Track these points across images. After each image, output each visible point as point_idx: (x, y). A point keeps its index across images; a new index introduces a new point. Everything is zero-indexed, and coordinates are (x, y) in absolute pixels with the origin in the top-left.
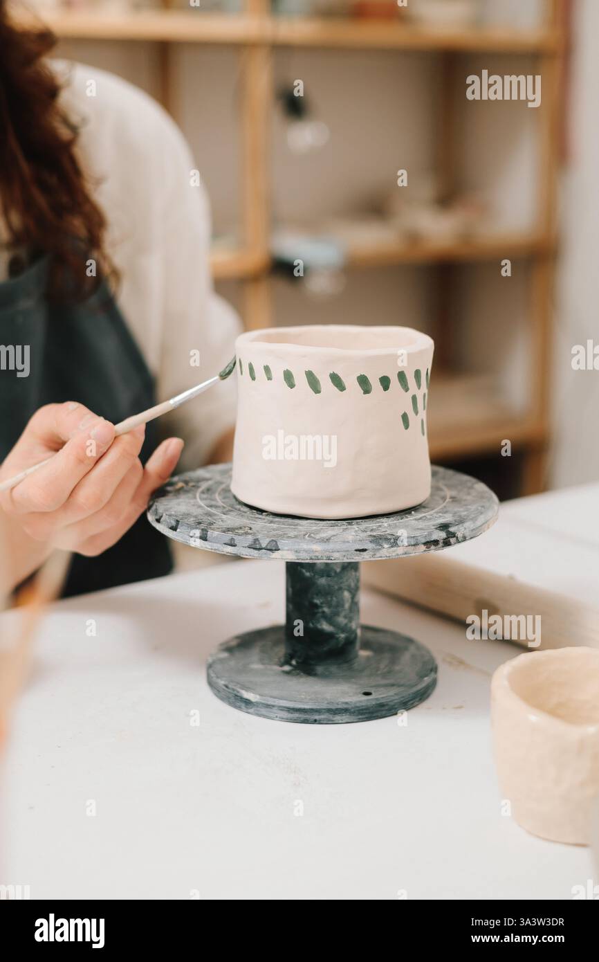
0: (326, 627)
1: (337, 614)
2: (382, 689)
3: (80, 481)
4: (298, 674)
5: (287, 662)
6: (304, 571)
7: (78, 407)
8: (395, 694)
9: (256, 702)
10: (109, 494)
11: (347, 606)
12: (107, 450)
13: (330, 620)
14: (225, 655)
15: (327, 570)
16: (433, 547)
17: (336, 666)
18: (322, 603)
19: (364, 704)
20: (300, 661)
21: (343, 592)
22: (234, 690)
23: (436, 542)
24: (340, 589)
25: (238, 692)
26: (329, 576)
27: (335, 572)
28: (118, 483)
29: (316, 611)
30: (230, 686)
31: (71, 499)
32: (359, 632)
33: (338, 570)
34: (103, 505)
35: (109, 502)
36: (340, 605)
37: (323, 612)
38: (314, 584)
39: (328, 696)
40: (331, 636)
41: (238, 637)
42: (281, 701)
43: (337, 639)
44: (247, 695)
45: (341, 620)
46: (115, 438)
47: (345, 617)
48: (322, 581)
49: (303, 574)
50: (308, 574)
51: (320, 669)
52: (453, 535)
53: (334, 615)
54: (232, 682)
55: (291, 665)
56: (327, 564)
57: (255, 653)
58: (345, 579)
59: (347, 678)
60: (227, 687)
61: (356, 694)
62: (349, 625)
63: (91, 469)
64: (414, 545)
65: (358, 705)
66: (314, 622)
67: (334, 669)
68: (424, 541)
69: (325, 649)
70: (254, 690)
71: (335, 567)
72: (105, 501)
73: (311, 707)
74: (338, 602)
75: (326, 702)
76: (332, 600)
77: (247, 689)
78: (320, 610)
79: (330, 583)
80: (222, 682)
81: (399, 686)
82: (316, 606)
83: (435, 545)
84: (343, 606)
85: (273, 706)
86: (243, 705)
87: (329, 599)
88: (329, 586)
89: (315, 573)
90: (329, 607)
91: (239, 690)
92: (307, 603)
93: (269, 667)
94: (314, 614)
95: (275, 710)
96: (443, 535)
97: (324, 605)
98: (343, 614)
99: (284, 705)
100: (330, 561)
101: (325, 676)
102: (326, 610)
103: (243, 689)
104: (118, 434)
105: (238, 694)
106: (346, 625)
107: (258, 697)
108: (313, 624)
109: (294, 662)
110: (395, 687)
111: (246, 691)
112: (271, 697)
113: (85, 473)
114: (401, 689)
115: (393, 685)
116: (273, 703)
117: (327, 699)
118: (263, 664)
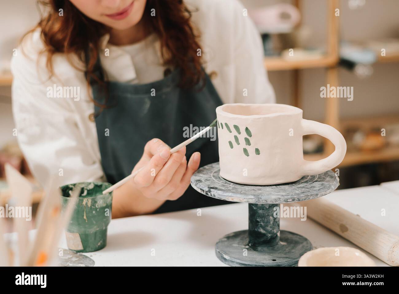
0: (262, 231)
1: (267, 226)
2: (281, 259)
3: (158, 173)
4: (251, 250)
5: (248, 245)
6: (253, 207)
7: (158, 141)
8: (286, 261)
9: (228, 260)
10: (169, 178)
11: (271, 223)
12: (168, 160)
13: (264, 228)
14: (226, 239)
15: (263, 207)
17: (266, 248)
18: (260, 221)
19: (271, 264)
20: (252, 244)
21: (269, 217)
22: (221, 254)
24: (268, 215)
25: (222, 255)
26: (263, 209)
27: (266, 208)
28: (173, 173)
29: (258, 224)
30: (220, 252)
31: (155, 181)
32: (279, 234)
33: (267, 207)
34: (168, 183)
35: (170, 181)
36: (268, 222)
37: (261, 225)
38: (257, 212)
39: (257, 260)
40: (264, 235)
41: (234, 233)
42: (237, 260)
43: (267, 236)
44: (226, 257)
45: (269, 228)
46: (171, 155)
47: (271, 227)
48: (261, 211)
49: (253, 208)
50: (255, 208)
51: (259, 248)
53: (266, 226)
54: (222, 250)
55: (249, 246)
56: (262, 204)
57: (238, 240)
58: (270, 211)
59: (269, 253)
60: (219, 252)
61: (269, 260)
62: (273, 231)
63: (161, 169)
64: (198, 188)
65: (268, 264)
66: (257, 228)
67: (265, 249)
69: (262, 240)
70: (228, 254)
71: (266, 206)
72: (169, 181)
73: (249, 264)
74: (268, 221)
75: (255, 262)
76: (265, 220)
77: (226, 254)
78: (260, 224)
79: (264, 213)
80: (218, 250)
81: (289, 258)
82: (258, 222)
84: (270, 223)
85: (234, 262)
86: (224, 261)
87: (263, 219)
88: (263, 214)
89: (258, 208)
90: (264, 223)
91: (223, 254)
92: (254, 220)
93: (240, 246)
94: (257, 225)
95: (235, 263)
97: (261, 222)
98: (270, 226)
99: (239, 262)
100: (263, 203)
101: (261, 252)
102: (262, 224)
103: (224, 254)
104: (172, 153)
105: (222, 256)
106: (271, 231)
107: (229, 257)
108: (257, 229)
109: (250, 245)
110: (287, 259)
111: (226, 255)
112: (235, 258)
113: (159, 170)
114: (290, 259)
115: (287, 258)
116: (234, 261)
117: (256, 261)
118: (238, 244)
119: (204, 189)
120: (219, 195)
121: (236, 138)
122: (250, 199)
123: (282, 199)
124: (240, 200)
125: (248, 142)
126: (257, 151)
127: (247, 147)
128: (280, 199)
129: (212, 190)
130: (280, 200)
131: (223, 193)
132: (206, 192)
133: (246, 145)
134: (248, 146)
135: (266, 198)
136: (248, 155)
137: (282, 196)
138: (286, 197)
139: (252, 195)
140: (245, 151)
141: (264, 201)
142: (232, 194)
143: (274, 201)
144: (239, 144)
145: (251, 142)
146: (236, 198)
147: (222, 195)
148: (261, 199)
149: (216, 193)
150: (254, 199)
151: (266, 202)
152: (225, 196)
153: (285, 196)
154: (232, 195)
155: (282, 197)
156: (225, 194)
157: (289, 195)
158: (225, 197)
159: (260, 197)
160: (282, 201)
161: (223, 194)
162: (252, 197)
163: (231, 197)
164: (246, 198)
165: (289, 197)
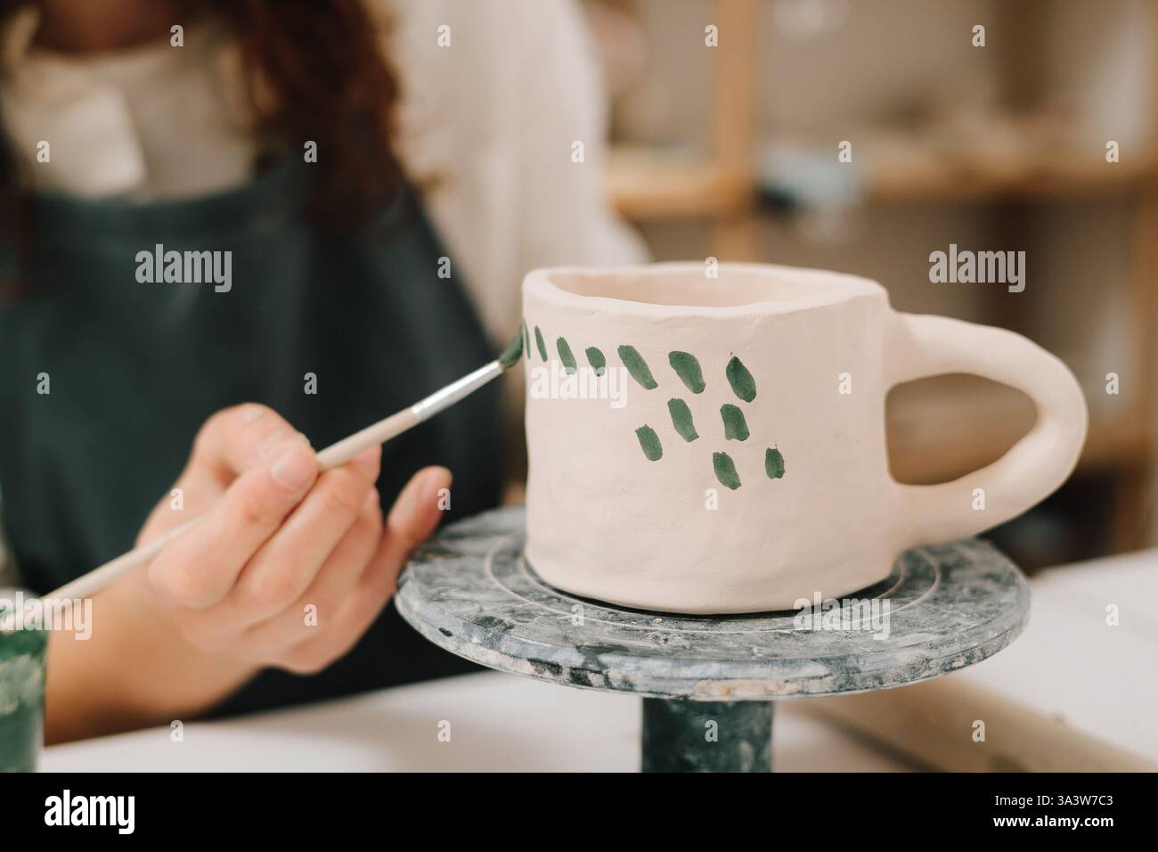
10: (307, 575)
12: (306, 497)
16: (547, 674)
18: (699, 761)
21: (738, 743)
23: (556, 668)
24: (734, 737)
28: (325, 555)
31: (240, 586)
34: (298, 596)
35: (307, 591)
46: (319, 474)
49: (668, 706)
50: (676, 708)
52: (601, 669)
58: (742, 720)
63: (275, 532)
64: (514, 656)
68: (534, 655)
72: (301, 588)
74: (729, 760)
76: (718, 756)
83: (553, 672)
87: (713, 754)
96: (577, 660)
97: (702, 765)
113: (262, 538)
119: (556, 658)
120: (654, 678)
121: (680, 413)
122: (811, 681)
123: (935, 661)
124: (766, 689)
125: (735, 422)
126: (774, 462)
127: (734, 449)
128: (928, 661)
129: (604, 658)
130: (930, 669)
131: (673, 667)
132: (578, 672)
133: (729, 437)
134: (735, 441)
135: (876, 666)
136: (734, 485)
137: (932, 646)
138: (946, 651)
139: (814, 660)
140: (723, 465)
141: (870, 683)
142: (724, 666)
143: (907, 676)
144: (692, 436)
145: (751, 423)
146: (746, 682)
147: (671, 679)
148: (859, 672)
149: (638, 669)
150: (829, 678)
151: (877, 683)
152: (688, 679)
153: (942, 645)
154: (725, 674)
155: (933, 654)
156: (687, 672)
157: (952, 641)
158: (690, 683)
159: (851, 665)
160: (935, 670)
161: (676, 674)
162: (821, 670)
163: (719, 679)
164: (795, 680)
165: (956, 648)
